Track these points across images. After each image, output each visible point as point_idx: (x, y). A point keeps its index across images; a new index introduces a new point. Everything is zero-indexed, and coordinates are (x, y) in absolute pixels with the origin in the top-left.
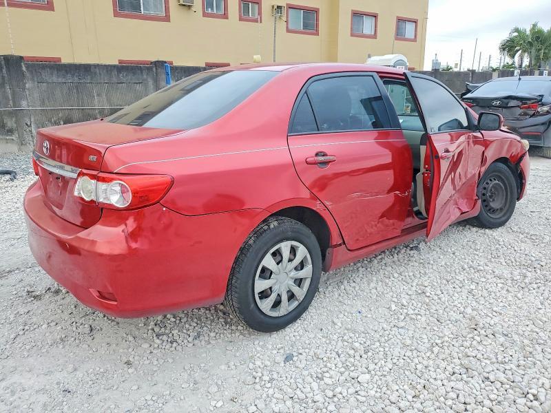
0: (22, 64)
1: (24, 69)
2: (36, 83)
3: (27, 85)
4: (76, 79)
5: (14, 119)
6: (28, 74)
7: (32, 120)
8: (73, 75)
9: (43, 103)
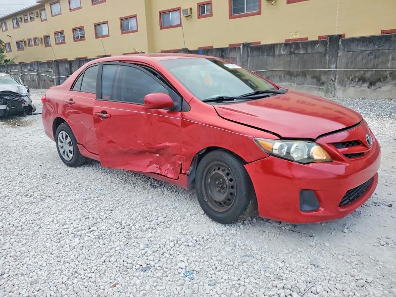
0: (340, 40)
1: (340, 43)
2: (346, 52)
3: (339, 54)
4: (376, 47)
5: (326, 76)
6: (341, 47)
7: (337, 77)
8: (374, 45)
9: (347, 66)
